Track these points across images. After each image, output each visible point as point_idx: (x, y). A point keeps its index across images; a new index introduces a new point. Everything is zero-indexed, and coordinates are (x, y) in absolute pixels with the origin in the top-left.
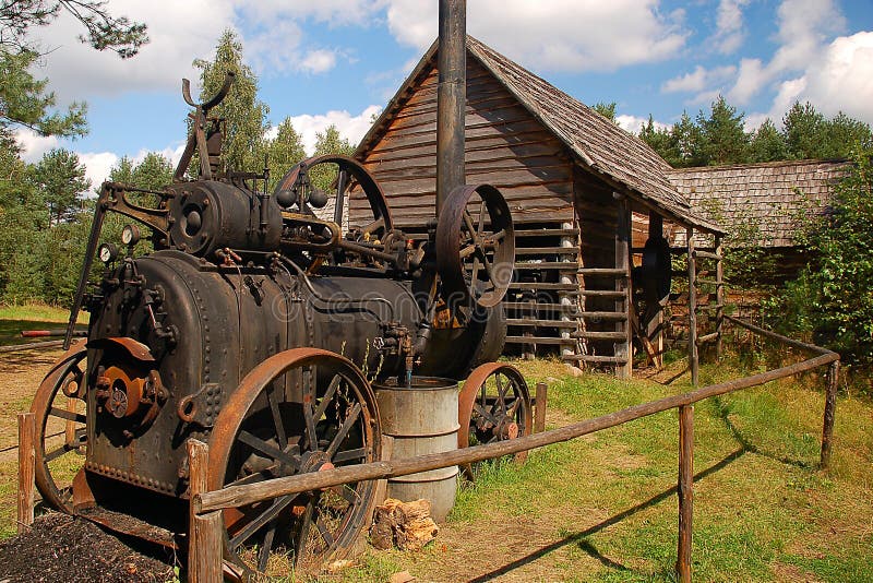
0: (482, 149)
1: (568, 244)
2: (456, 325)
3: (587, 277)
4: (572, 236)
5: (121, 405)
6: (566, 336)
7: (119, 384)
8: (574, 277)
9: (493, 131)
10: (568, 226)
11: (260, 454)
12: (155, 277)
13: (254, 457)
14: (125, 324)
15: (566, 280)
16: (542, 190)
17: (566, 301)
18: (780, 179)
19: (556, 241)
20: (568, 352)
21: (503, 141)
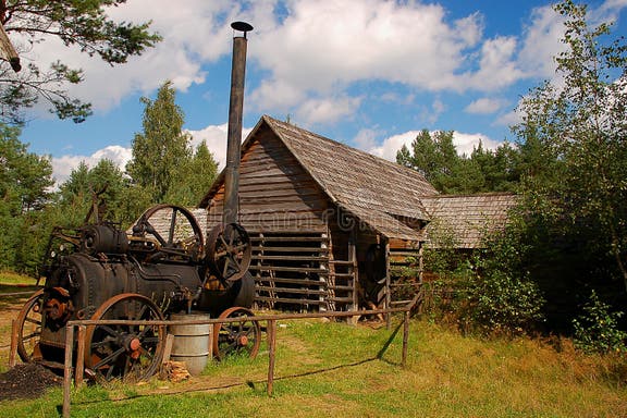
0: (279, 189)
1: (324, 246)
2: (222, 288)
3: (336, 266)
4: (327, 241)
5: (56, 314)
6: (322, 299)
7: (56, 306)
8: (327, 266)
9: (286, 179)
10: (324, 236)
11: (111, 336)
12: (73, 264)
13: (109, 337)
14: (60, 280)
15: (322, 267)
16: (311, 215)
17: (322, 280)
18: (488, 204)
19: (318, 244)
20: (322, 309)
21: (291, 185)
